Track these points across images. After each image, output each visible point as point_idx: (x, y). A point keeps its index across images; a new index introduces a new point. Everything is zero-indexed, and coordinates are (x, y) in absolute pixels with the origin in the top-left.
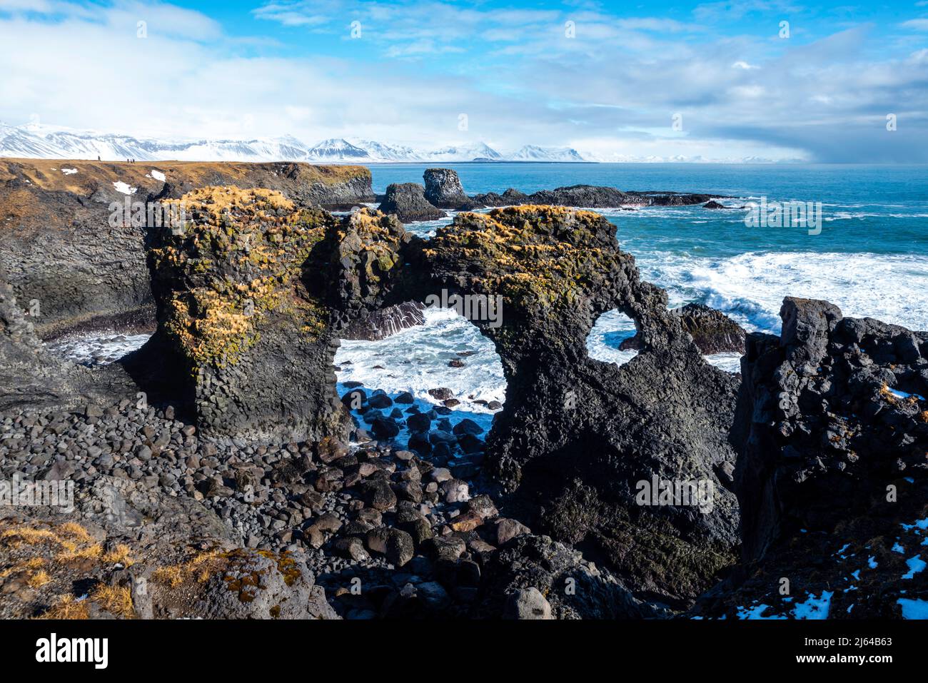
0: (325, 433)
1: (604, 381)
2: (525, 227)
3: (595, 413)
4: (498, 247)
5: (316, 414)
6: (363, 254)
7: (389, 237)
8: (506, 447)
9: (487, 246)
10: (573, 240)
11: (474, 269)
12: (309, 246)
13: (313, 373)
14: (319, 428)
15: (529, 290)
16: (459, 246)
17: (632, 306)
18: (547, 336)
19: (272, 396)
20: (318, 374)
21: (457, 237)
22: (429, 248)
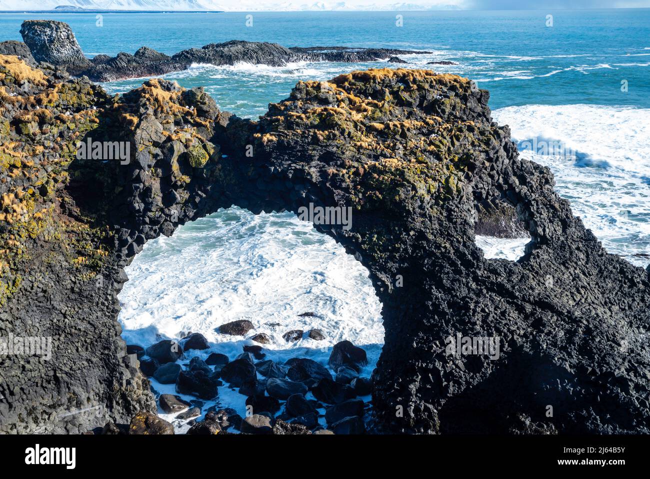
0: (128, 408)
1: (513, 287)
2: (386, 98)
3: (518, 328)
4: (356, 126)
5: (109, 383)
6: (166, 145)
7: (198, 120)
8: (413, 388)
9: (345, 126)
10: (443, 111)
11: (328, 158)
12: (77, 137)
13: (97, 324)
14: (117, 403)
15: (404, 179)
16: (307, 127)
17: (517, 190)
18: (431, 237)
19: (41, 367)
20: (104, 325)
21: (303, 116)
22: (263, 132)
